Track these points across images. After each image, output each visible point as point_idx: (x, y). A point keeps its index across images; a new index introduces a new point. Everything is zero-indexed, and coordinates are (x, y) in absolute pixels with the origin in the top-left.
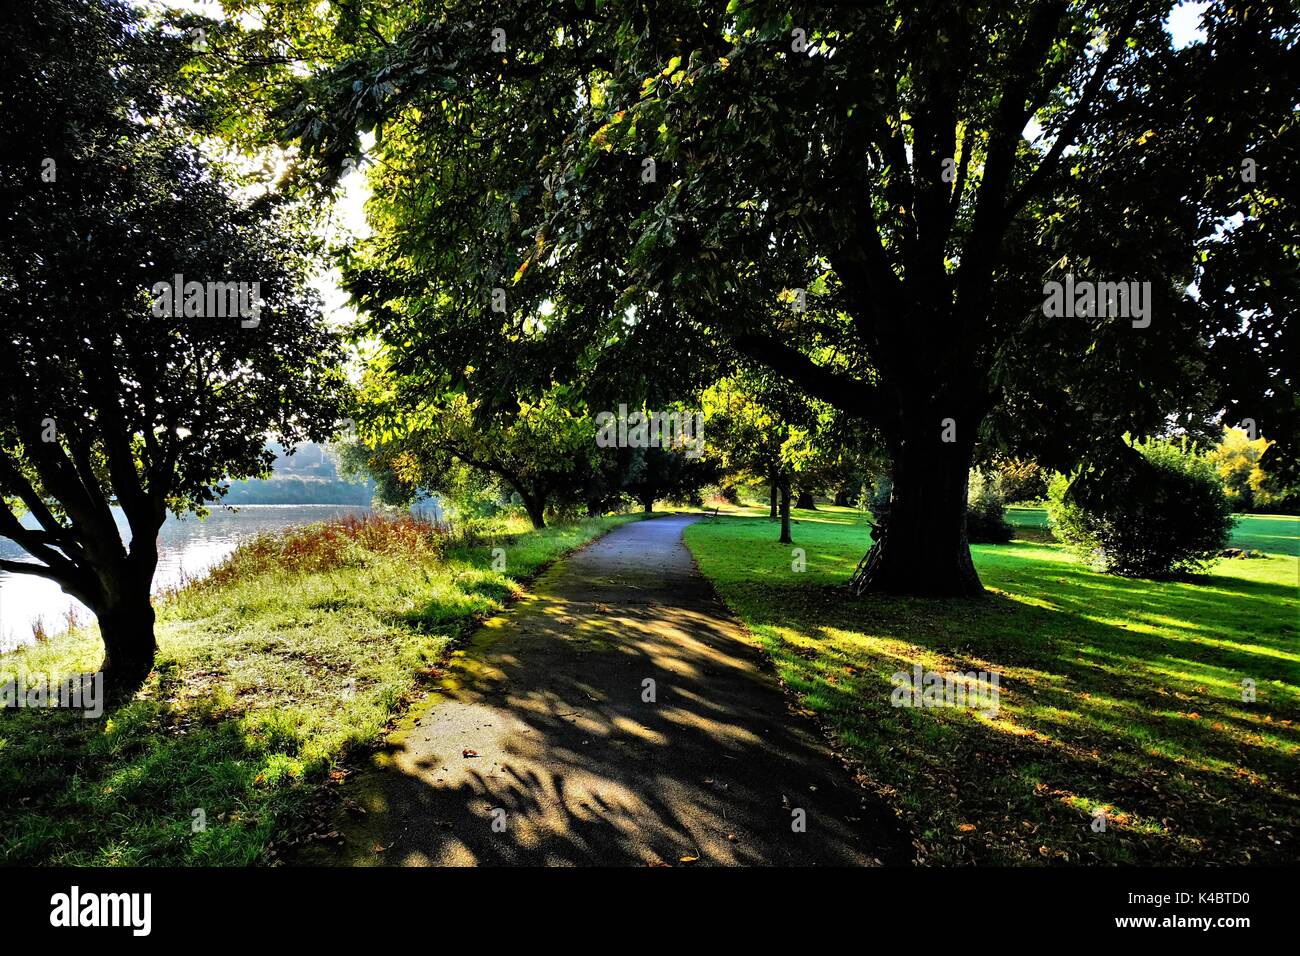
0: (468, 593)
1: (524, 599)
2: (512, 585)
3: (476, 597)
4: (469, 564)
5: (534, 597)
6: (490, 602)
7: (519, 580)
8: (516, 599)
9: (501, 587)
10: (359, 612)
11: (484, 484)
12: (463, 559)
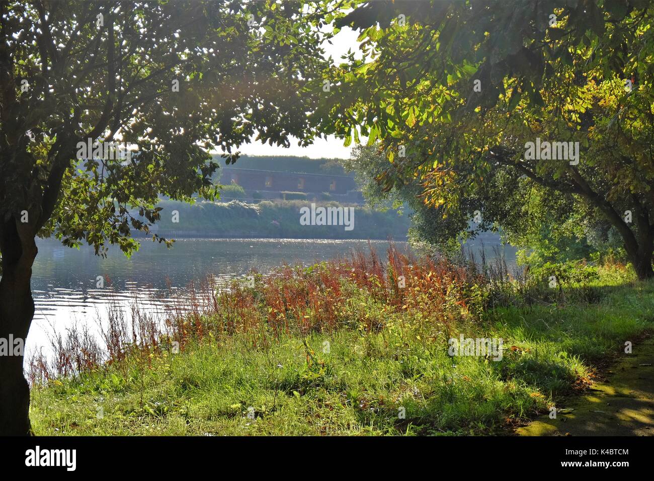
0: (504, 378)
1: (592, 392)
2: (577, 368)
3: (513, 386)
4: (519, 332)
5: (610, 390)
6: (535, 393)
7: (589, 359)
8: (580, 392)
9: (557, 368)
10: (334, 399)
11: (565, 212)
12: (514, 322)
